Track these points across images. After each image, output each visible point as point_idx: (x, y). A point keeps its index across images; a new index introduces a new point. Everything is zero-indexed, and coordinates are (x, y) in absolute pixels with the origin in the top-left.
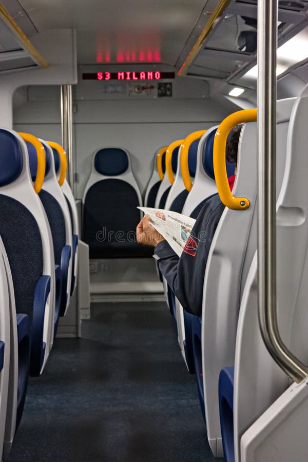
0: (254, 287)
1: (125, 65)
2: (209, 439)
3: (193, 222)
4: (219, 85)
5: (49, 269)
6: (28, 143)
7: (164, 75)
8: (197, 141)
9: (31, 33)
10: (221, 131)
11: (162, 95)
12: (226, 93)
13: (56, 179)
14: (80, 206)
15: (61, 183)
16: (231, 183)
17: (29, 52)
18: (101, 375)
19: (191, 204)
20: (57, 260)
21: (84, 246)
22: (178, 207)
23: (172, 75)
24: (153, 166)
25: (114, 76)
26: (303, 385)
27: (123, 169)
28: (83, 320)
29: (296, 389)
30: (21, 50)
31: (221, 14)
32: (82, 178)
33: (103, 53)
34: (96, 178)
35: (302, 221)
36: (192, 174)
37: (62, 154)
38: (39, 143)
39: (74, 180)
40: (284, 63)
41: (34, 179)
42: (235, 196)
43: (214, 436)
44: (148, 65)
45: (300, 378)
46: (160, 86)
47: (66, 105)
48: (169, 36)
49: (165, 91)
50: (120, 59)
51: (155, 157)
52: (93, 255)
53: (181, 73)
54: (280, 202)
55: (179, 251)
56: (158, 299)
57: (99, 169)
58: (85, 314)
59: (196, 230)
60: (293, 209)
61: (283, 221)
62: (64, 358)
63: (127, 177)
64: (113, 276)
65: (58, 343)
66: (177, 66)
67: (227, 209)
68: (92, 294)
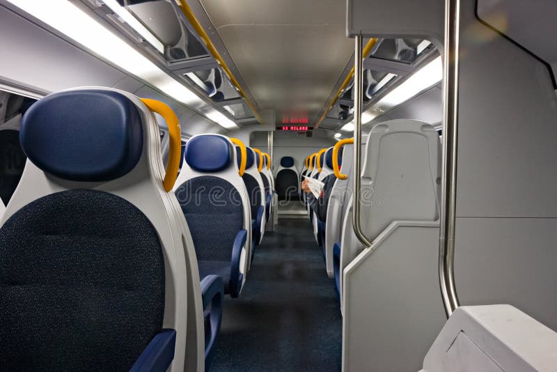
0: (351, 209)
1: (294, 124)
2: (328, 271)
3: (323, 184)
4: (330, 133)
5: (263, 203)
6: (256, 153)
7: (309, 128)
8: (324, 153)
9: (258, 110)
10: (335, 148)
11: (308, 136)
12: (333, 136)
13: (266, 168)
14: (274, 179)
15: (268, 169)
16: (340, 168)
17: (257, 118)
18: (282, 246)
19: (321, 177)
20: (266, 200)
21: (276, 195)
22: (317, 177)
23: (312, 128)
24: (305, 163)
25: (289, 128)
26: (370, 249)
27: (292, 165)
28: (276, 225)
29: (366, 251)
30: (254, 117)
31: (333, 104)
32: (275, 169)
33: (285, 119)
34: (281, 168)
35: (371, 183)
36: (321, 167)
37: (269, 158)
38: (262, 154)
39: (272, 169)
40: (353, 123)
41: (258, 167)
42: (341, 173)
43: (330, 270)
44: (303, 124)
45: (369, 246)
46: (307, 132)
47: (270, 139)
48: (311, 113)
49: (309, 134)
50: (292, 121)
51: (305, 161)
52: (280, 199)
53: (316, 127)
54: (362, 175)
55: (317, 196)
56: (306, 217)
57: (282, 164)
58: (276, 222)
59: (325, 187)
60: (367, 178)
61: (363, 183)
62: (268, 239)
63: (293, 168)
64: (287, 208)
65: (266, 233)
66: (314, 124)
67: (337, 179)
68: (279, 215)
